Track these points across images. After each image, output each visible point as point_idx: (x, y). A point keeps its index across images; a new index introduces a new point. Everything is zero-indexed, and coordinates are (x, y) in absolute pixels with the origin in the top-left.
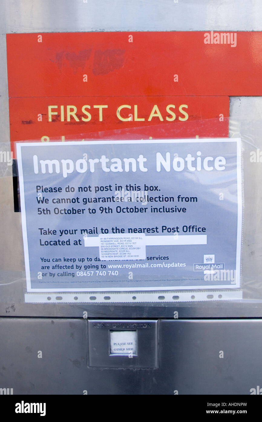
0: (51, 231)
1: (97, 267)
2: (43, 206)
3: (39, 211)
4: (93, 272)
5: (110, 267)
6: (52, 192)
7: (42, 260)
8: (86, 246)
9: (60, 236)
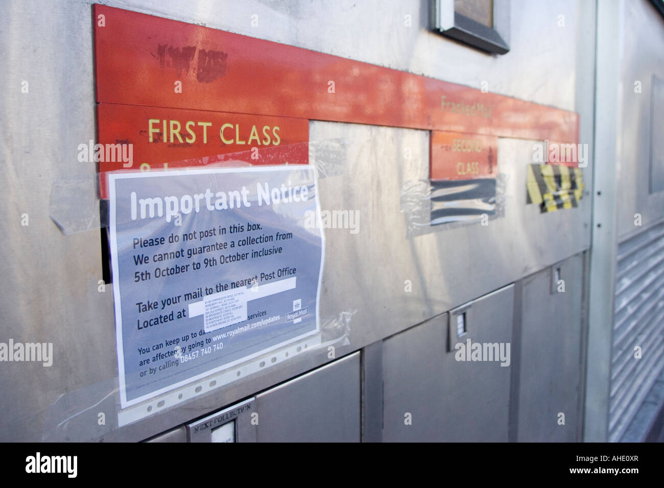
0: (152, 303)
1: (201, 344)
2: (142, 268)
3: (136, 277)
4: (198, 352)
5: (214, 339)
6: (153, 245)
7: (140, 351)
8: (190, 317)
9: (163, 309)
